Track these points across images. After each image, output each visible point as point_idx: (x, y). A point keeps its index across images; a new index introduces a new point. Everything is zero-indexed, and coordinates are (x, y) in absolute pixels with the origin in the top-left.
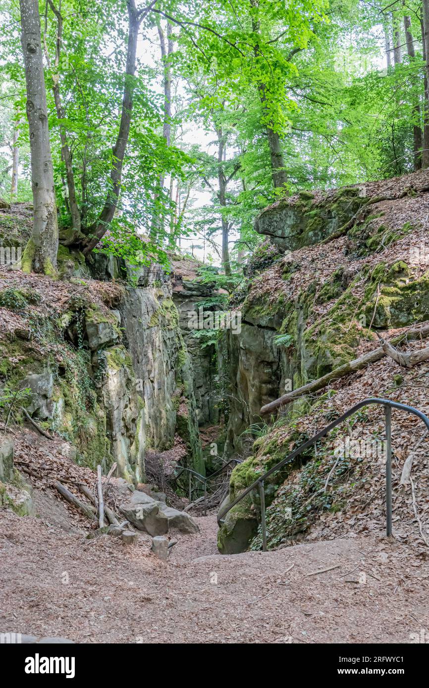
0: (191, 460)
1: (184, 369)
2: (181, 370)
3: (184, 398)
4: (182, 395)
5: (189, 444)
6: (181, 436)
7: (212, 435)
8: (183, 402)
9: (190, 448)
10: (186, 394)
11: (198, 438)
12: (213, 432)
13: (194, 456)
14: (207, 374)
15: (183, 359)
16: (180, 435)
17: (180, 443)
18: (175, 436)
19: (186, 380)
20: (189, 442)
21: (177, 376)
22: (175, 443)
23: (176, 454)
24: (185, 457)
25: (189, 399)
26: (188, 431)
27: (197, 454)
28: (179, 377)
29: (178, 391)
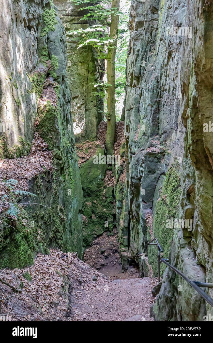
0: (61, 178)
1: (52, 36)
2: (48, 38)
3: (51, 80)
4: (48, 75)
5: (57, 151)
6: (43, 138)
7: (89, 151)
8: (50, 85)
9: (59, 158)
10: (55, 75)
11: (73, 146)
12: (89, 148)
13: (66, 172)
14: (85, 84)
15: (50, 22)
16: (43, 136)
17: (42, 150)
18: (34, 138)
19: (55, 54)
20: (58, 147)
21: (41, 46)
22: (34, 149)
23: (29, 166)
24: (48, 173)
25: (59, 83)
26: (56, 131)
27: (71, 169)
28: (43, 48)
29: (42, 68)
